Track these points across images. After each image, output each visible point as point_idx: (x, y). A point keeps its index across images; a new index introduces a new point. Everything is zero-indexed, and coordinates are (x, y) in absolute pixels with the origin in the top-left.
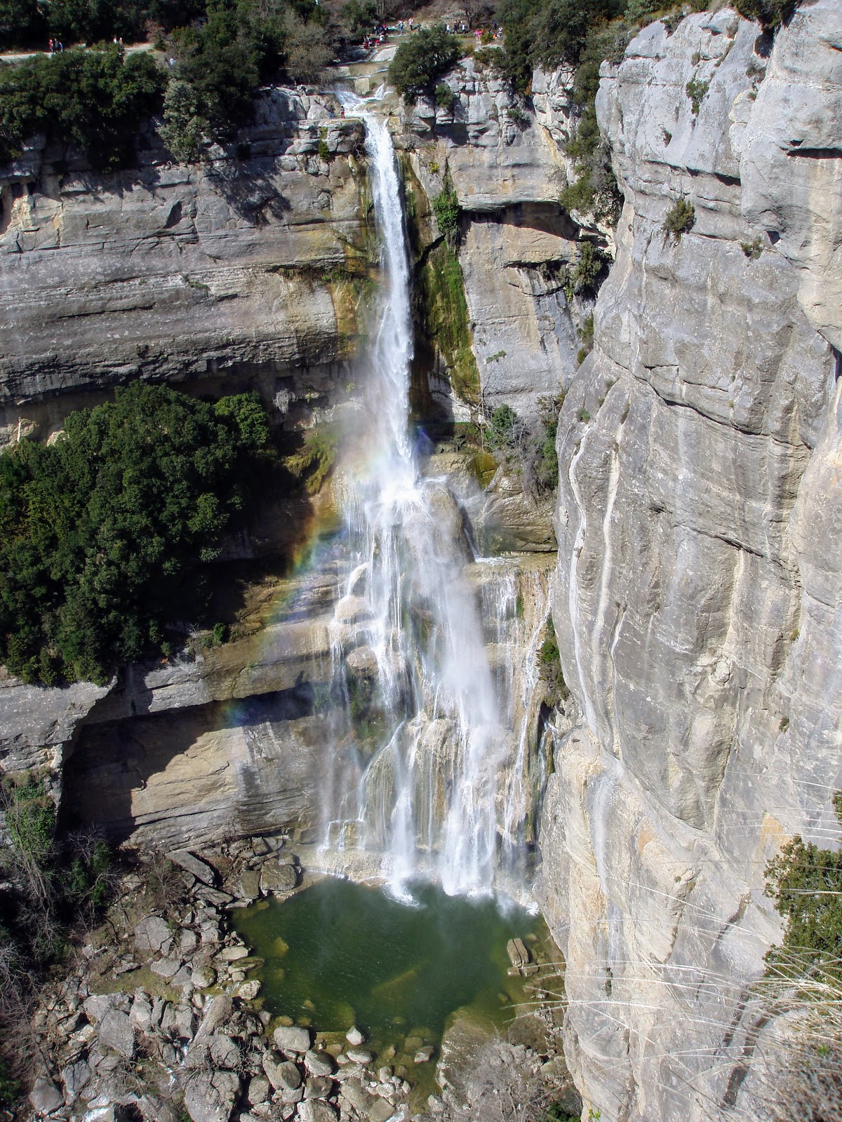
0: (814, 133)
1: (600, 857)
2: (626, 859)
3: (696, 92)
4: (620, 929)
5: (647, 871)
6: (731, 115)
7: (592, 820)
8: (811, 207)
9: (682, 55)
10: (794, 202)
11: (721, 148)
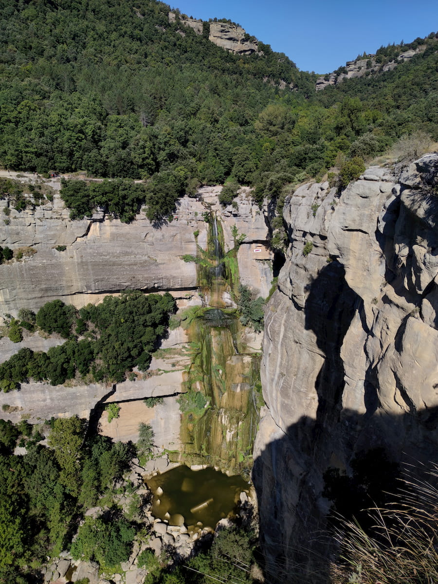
0: (353, 224)
1: (274, 463)
2: (283, 464)
3: (315, 208)
4: (280, 492)
5: (290, 470)
6: (326, 217)
7: (271, 450)
8: (351, 248)
9: (312, 196)
10: (345, 246)
11: (322, 227)
